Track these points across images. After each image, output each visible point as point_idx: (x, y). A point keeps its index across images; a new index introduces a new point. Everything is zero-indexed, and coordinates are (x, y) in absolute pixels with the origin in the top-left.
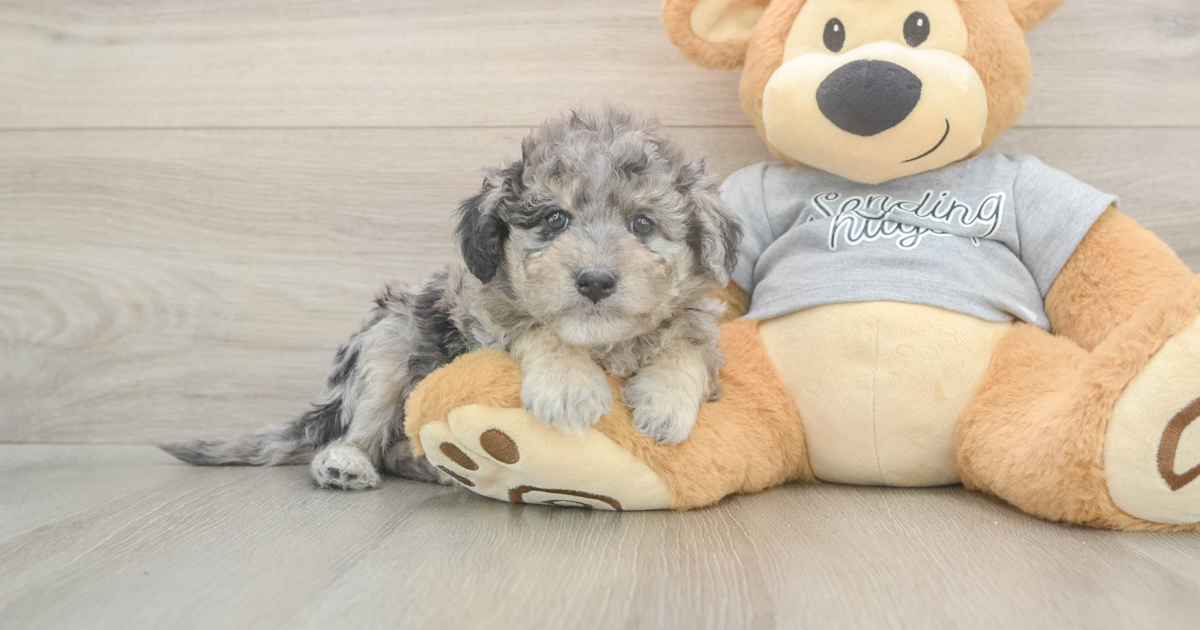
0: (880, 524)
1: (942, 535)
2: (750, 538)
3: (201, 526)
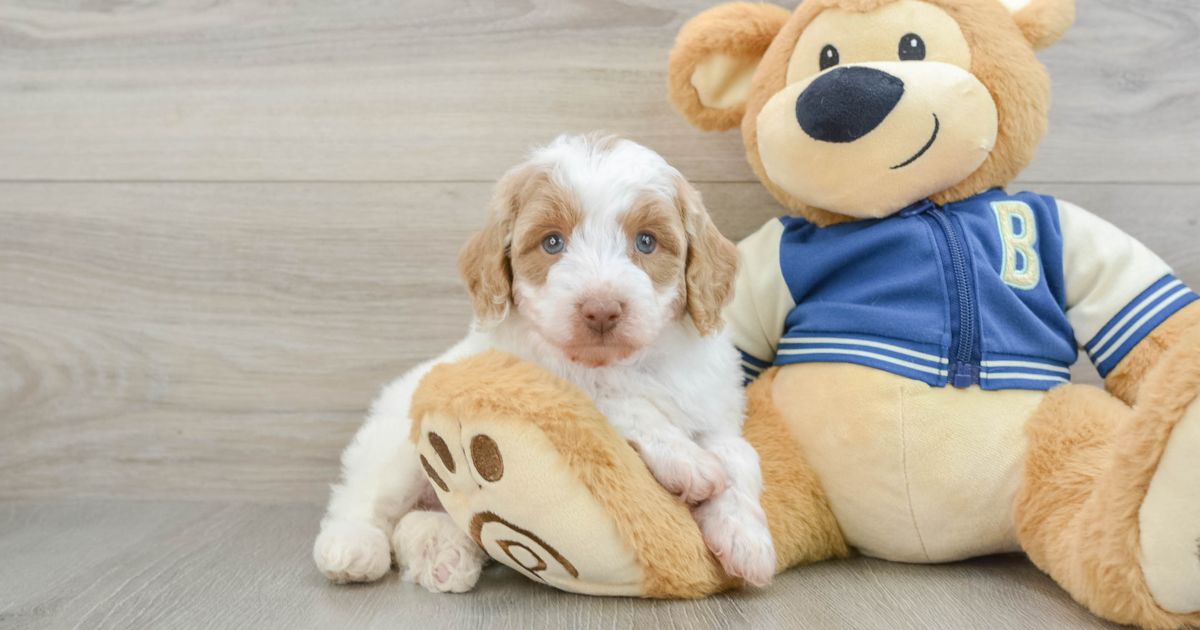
0: (871, 595)
1: (937, 609)
2: (744, 616)
3: (171, 611)
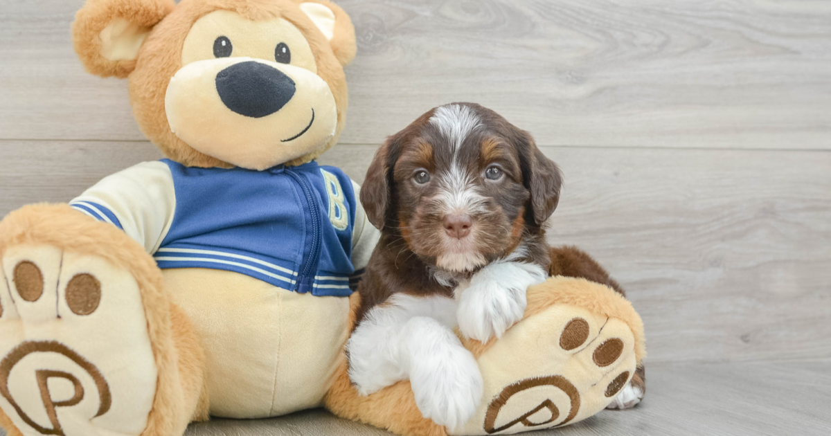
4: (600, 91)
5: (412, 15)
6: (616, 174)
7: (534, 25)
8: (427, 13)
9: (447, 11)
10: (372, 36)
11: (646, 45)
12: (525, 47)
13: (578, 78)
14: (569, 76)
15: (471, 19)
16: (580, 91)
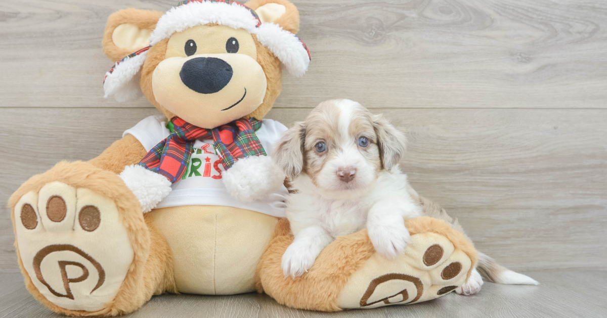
4: (543, 67)
5: (403, 17)
6: (555, 128)
7: (492, 21)
8: (414, 15)
9: (429, 13)
10: (374, 33)
11: (580, 33)
12: (486, 37)
13: (526, 58)
14: (520, 57)
15: (446, 18)
16: (529, 67)
